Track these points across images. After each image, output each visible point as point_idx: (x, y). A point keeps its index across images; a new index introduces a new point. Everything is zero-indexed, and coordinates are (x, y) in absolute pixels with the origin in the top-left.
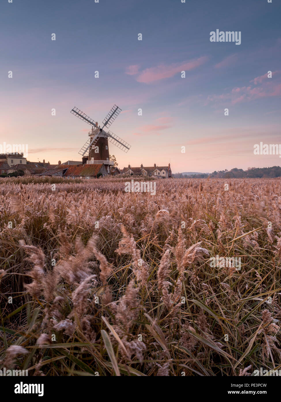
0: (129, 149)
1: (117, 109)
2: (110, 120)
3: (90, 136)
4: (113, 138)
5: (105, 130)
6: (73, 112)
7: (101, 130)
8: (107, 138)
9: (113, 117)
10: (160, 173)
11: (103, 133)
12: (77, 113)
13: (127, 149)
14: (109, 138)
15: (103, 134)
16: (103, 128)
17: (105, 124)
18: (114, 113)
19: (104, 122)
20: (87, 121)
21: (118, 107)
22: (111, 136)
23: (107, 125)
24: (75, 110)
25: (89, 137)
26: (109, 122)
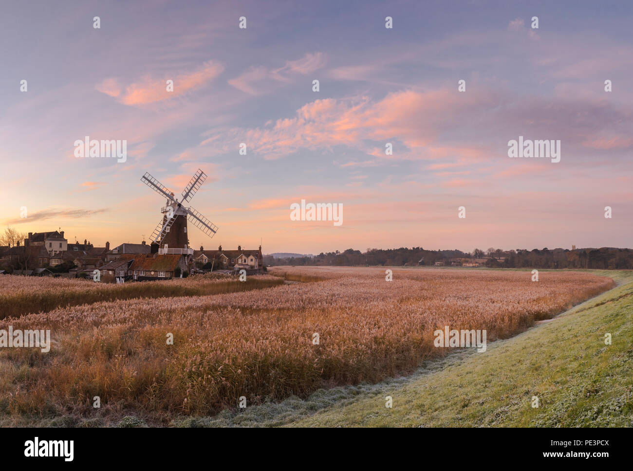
0: (215, 232)
1: (201, 175)
2: (192, 191)
3: (163, 213)
4: (195, 217)
5: (185, 205)
6: (144, 179)
7: (180, 205)
8: (186, 216)
9: (195, 186)
10: (247, 260)
11: (182, 209)
12: (150, 181)
13: (213, 233)
14: (188, 215)
15: (181, 211)
16: (181, 202)
17: (185, 197)
18: (197, 181)
19: (184, 194)
20: (161, 193)
21: (202, 172)
22: (192, 214)
23: (188, 198)
24: (146, 176)
25: (163, 215)
26: (190, 194)
